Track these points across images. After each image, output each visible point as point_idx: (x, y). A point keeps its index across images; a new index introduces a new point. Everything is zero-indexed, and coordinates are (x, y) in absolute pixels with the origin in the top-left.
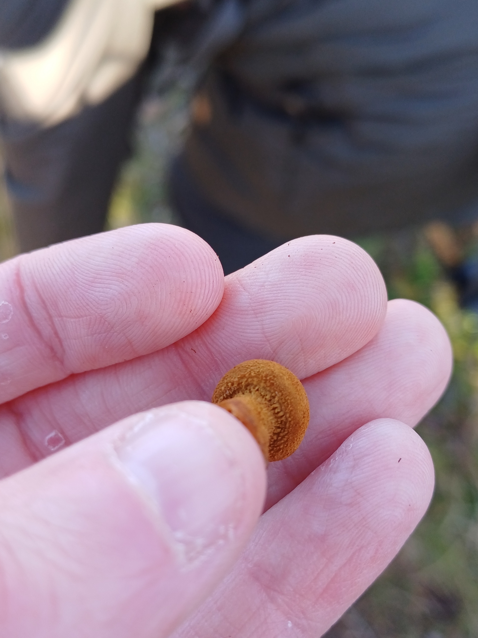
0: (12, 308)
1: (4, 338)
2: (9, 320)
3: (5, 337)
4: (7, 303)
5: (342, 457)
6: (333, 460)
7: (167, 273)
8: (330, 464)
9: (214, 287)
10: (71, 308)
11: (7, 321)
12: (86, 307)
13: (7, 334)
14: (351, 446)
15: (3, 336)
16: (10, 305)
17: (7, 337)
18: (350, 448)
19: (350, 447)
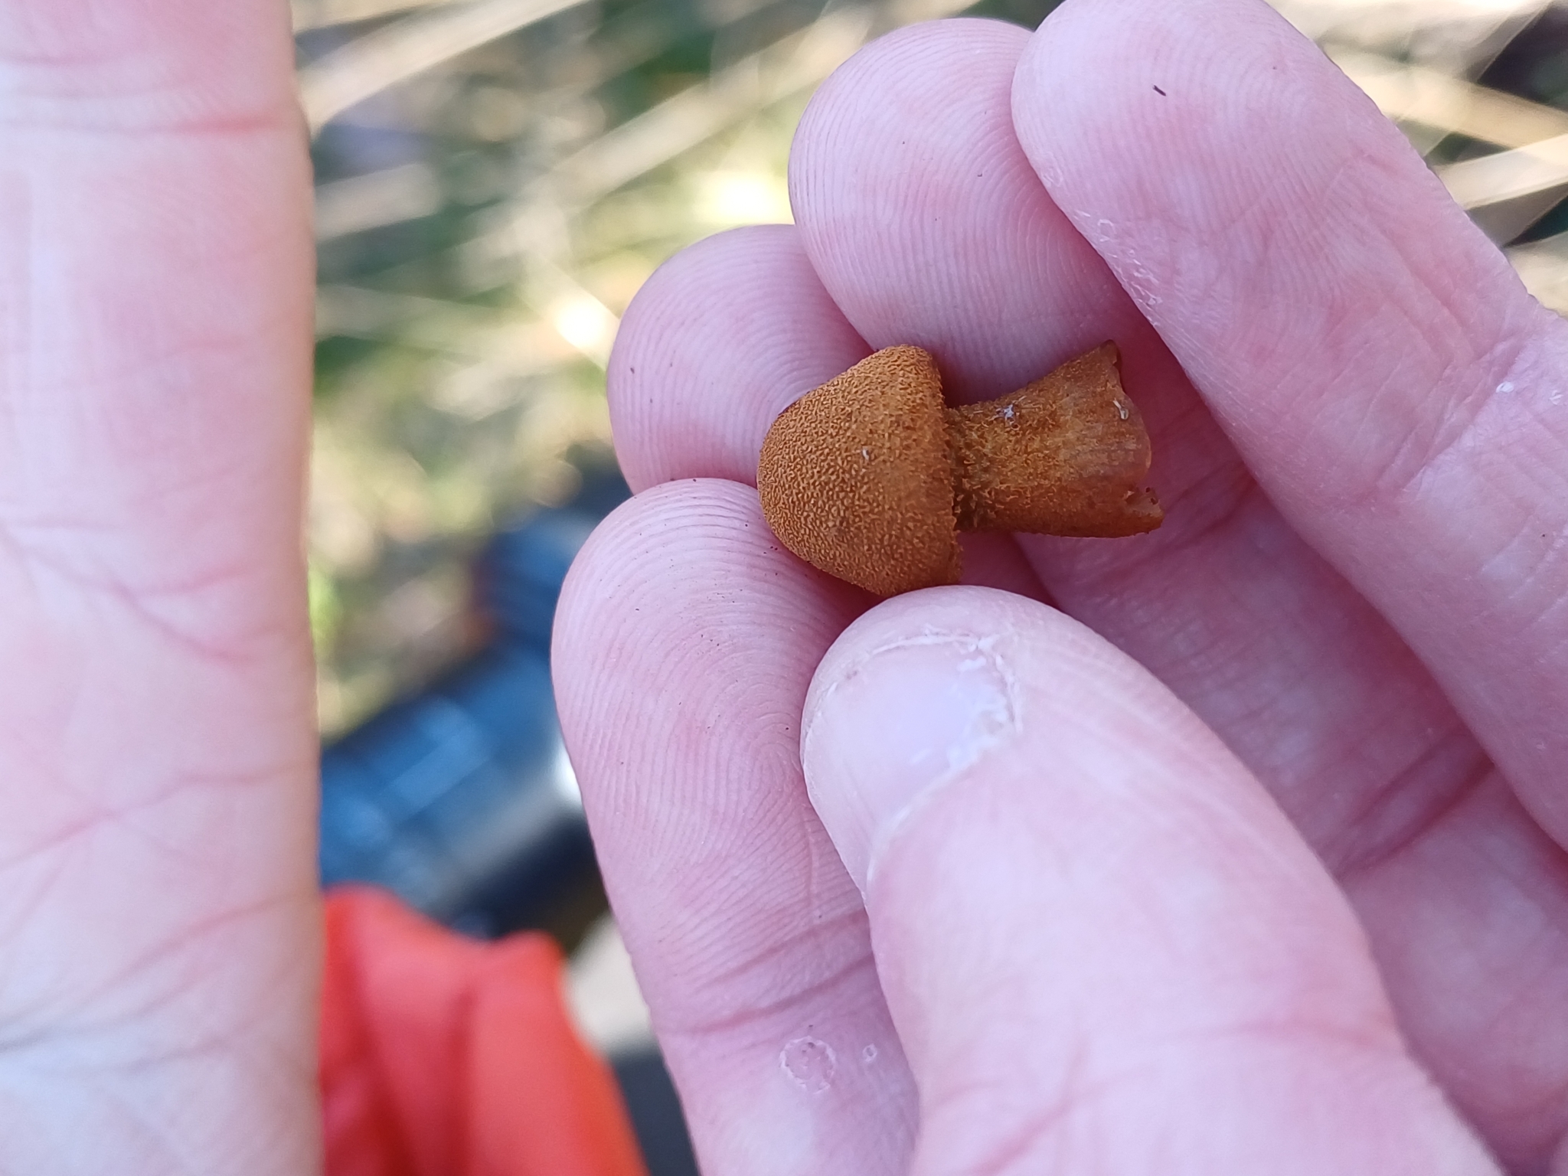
0: (796, 1041)
1: (875, 1055)
2: (828, 1046)
3: (871, 1055)
4: (783, 1055)
5: (1134, 249)
6: (1138, 271)
7: (680, 612)
8: (1148, 281)
9: (708, 495)
10: (784, 868)
11: (830, 1052)
12: (779, 823)
13: (864, 1051)
14: (1106, 221)
15: (869, 1059)
16: (787, 1046)
17: (872, 1047)
18: (1112, 224)
19: (1109, 225)
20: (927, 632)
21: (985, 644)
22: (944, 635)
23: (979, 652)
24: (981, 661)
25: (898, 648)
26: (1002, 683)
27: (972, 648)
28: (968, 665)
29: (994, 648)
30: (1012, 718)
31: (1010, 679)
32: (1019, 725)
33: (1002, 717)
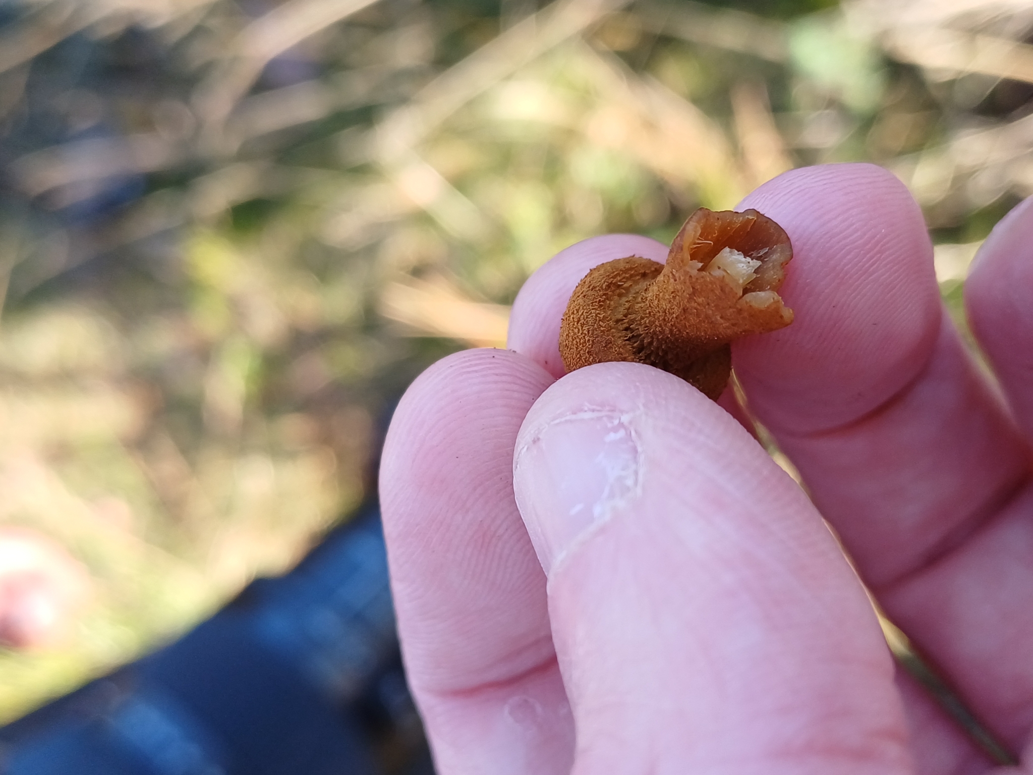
11: (538, 706)
13: (561, 705)
20: (586, 409)
21: (625, 419)
22: (598, 411)
23: (621, 425)
24: (622, 433)
25: (566, 421)
26: (635, 451)
27: (616, 422)
28: (612, 436)
29: (630, 423)
30: (636, 482)
31: (640, 449)
32: (639, 491)
33: (630, 482)
